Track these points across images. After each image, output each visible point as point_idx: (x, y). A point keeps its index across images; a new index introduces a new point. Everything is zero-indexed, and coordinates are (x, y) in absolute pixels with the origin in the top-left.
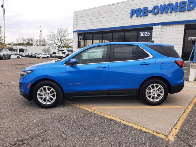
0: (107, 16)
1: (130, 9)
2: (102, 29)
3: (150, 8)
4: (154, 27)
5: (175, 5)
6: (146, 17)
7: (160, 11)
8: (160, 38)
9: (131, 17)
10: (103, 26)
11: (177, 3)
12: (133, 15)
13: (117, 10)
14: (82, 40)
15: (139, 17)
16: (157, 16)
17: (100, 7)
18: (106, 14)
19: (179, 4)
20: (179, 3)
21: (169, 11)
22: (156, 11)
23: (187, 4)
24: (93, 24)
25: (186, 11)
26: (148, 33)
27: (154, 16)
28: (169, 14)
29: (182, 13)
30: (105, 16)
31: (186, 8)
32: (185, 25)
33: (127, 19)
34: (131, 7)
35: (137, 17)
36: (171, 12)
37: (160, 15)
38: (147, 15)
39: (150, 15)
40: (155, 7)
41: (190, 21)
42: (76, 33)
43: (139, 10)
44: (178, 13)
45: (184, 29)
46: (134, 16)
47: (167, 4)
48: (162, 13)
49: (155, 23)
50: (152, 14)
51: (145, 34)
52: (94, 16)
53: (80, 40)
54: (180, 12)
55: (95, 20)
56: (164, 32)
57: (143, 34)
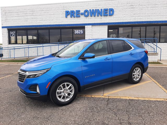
0: (42, 14)
1: (64, 10)
2: (37, 26)
3: (82, 11)
4: (86, 26)
5: (100, 11)
6: (79, 18)
7: (90, 14)
8: (91, 35)
9: (66, 17)
10: (39, 23)
11: (101, 10)
12: (67, 15)
13: (52, 10)
14: (14, 36)
15: (73, 18)
16: (87, 18)
17: (33, 5)
18: (40, 12)
19: (103, 11)
20: (103, 9)
21: (96, 15)
22: (86, 14)
23: (108, 11)
24: (27, 21)
25: (108, 16)
26: (82, 31)
27: (86, 18)
28: (96, 17)
29: (105, 17)
30: (40, 14)
31: (108, 13)
32: (108, 26)
33: (62, 18)
34: (65, 8)
35: (71, 17)
36: (98, 16)
37: (89, 17)
38: (80, 17)
39: (82, 17)
40: (86, 11)
41: (111, 23)
42: (6, 29)
43: (72, 12)
44: (103, 17)
45: (107, 29)
46: (69, 16)
47: (94, 10)
48: (91, 16)
49: (86, 24)
50: (83, 16)
51: (79, 32)
52: (27, 13)
53: (11, 35)
54: (104, 16)
55: (29, 17)
56: (94, 31)
57: (77, 32)
